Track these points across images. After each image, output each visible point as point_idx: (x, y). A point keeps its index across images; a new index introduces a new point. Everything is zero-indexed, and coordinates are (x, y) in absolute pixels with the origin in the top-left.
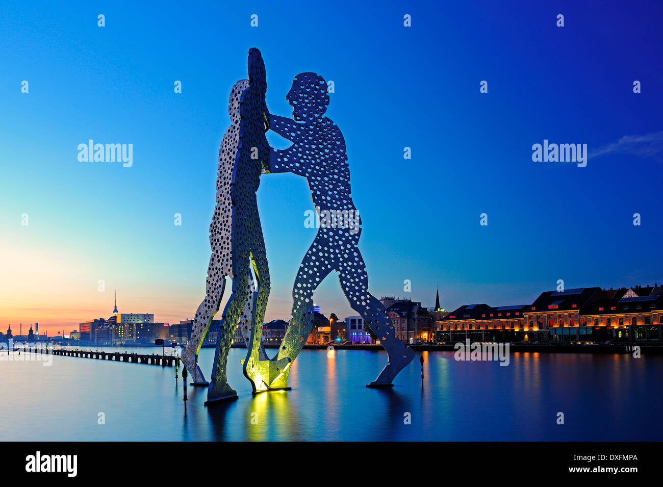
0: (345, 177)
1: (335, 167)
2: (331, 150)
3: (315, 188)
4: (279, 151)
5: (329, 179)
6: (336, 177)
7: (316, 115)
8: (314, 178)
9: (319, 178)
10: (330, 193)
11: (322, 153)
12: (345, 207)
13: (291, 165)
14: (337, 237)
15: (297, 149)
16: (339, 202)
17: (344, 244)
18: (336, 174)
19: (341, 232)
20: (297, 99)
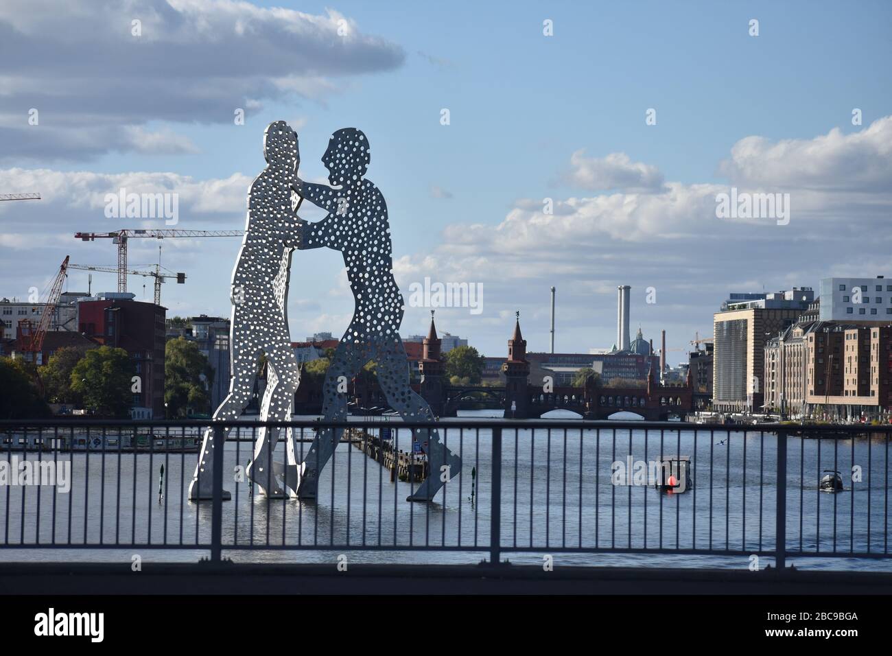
0: (385, 249)
1: (374, 238)
2: (370, 218)
3: (352, 264)
4: (313, 224)
5: (368, 253)
6: (375, 249)
7: (355, 178)
8: (350, 253)
9: (356, 253)
10: (368, 269)
11: (360, 223)
12: (385, 285)
13: (326, 239)
14: (375, 322)
15: (333, 219)
16: (378, 280)
17: (384, 330)
18: (375, 246)
19: (379, 316)
20: (334, 161)
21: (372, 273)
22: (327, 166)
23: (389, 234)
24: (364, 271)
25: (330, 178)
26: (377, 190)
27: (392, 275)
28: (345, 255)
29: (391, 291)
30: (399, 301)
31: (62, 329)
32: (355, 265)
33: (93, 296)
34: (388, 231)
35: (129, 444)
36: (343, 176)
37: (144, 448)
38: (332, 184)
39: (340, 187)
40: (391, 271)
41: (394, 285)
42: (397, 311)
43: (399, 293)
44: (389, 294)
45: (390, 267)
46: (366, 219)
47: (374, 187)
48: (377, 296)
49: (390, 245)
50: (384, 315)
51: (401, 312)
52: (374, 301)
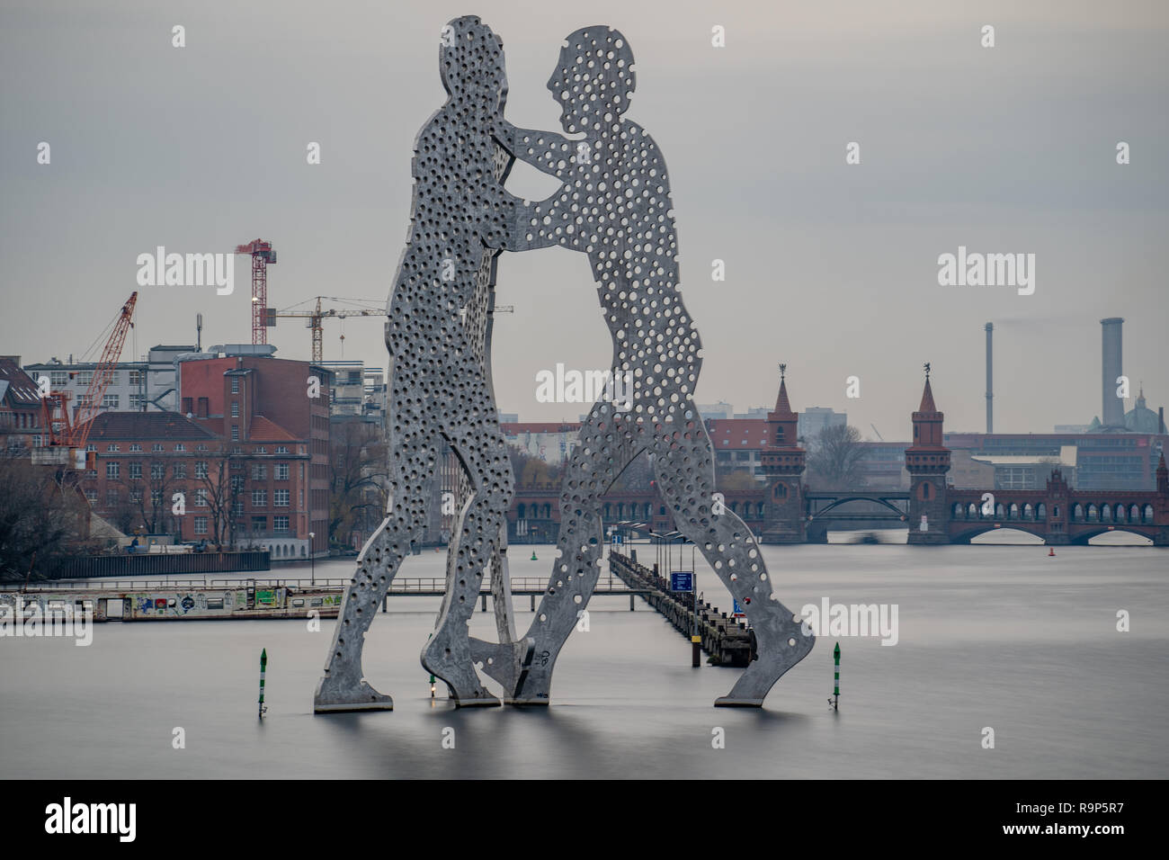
1: (647, 228)
2: (638, 191)
3: (606, 276)
4: (534, 205)
5: (635, 254)
6: (648, 248)
7: (609, 118)
8: (602, 255)
9: (613, 255)
10: (636, 284)
11: (619, 200)
12: (668, 313)
13: (559, 231)
14: (650, 381)
15: (570, 196)
16: (654, 304)
17: (667, 394)
18: (649, 241)
19: (658, 369)
20: (569, 88)
21: (642, 291)
22: (558, 98)
23: (672, 221)
24: (629, 290)
25: (563, 119)
26: (649, 140)
27: (678, 295)
28: (594, 259)
29: (678, 325)
30: (693, 342)
31: (151, 408)
32: (612, 278)
33: (205, 350)
34: (670, 214)
35: (245, 607)
36: (586, 115)
37: (272, 612)
38: (567, 129)
39: (583, 135)
40: (678, 288)
41: (684, 312)
42: (690, 359)
43: (693, 326)
44: (675, 328)
45: (676, 280)
46: (629, 193)
47: (644, 134)
48: (652, 333)
49: (675, 240)
50: (666, 366)
51: (698, 363)
52: (648, 342)
